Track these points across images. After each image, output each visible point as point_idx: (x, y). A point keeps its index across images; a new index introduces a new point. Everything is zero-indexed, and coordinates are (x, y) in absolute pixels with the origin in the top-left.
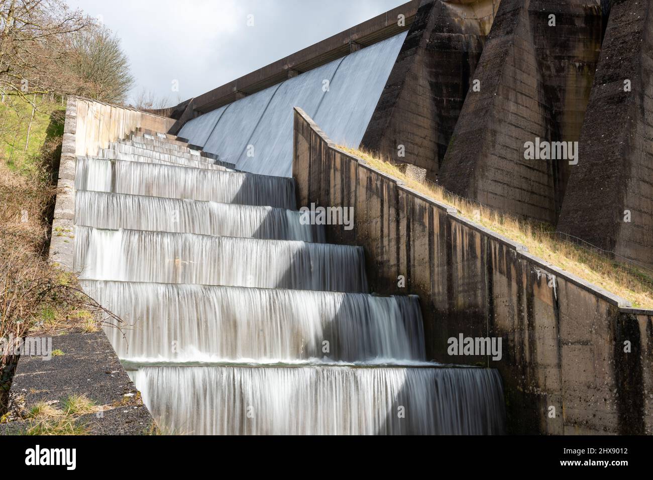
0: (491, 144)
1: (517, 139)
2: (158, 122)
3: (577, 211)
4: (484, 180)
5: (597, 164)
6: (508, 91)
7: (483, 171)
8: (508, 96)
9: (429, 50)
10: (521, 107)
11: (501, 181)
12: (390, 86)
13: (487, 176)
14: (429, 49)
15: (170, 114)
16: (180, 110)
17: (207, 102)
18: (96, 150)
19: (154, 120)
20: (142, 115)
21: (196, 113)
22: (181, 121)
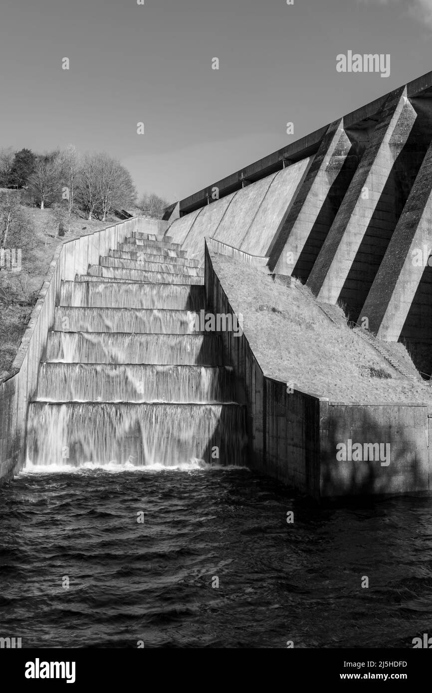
0: (346, 252)
1: (372, 245)
3: (371, 306)
4: (339, 279)
5: (389, 273)
6: (365, 211)
7: (338, 273)
8: (364, 214)
9: (329, 172)
10: (377, 221)
11: (355, 278)
12: (297, 203)
13: (341, 277)
14: (329, 170)
15: (163, 215)
16: (169, 211)
17: (189, 205)
18: (86, 268)
19: (148, 223)
20: (139, 219)
21: (182, 213)
22: (170, 221)
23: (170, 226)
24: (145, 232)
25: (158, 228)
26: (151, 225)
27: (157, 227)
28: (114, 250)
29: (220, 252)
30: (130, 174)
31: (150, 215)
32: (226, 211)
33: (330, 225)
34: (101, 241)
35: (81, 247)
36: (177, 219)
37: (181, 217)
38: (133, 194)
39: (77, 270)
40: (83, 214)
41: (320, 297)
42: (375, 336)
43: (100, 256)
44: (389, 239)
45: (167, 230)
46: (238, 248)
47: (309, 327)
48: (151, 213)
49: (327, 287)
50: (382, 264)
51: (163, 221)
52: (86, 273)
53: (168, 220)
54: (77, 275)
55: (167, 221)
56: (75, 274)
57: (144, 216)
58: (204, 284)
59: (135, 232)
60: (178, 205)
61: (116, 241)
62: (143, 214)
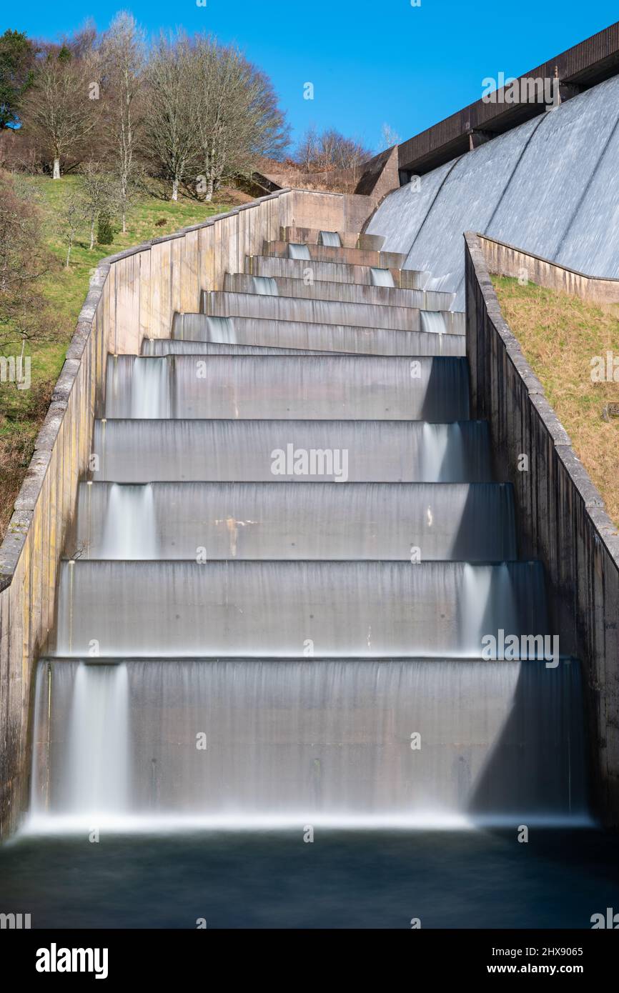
2: (328, 205)
15: (357, 181)
16: (373, 170)
17: (421, 153)
18: (168, 322)
19: (320, 202)
20: (296, 196)
21: (404, 175)
22: (375, 197)
23: (375, 210)
24: (312, 227)
25: (346, 214)
26: (326, 207)
27: (342, 212)
28: (236, 275)
29: (503, 270)
30: (270, 83)
31: (323, 183)
32: (517, 166)
34: (203, 251)
35: (154, 268)
36: (392, 191)
37: (402, 184)
38: (280, 131)
39: (146, 328)
40: (160, 186)
43: (202, 291)
45: (369, 219)
46: (550, 259)
48: (326, 178)
51: (359, 197)
52: (166, 335)
53: (368, 193)
54: (145, 339)
55: (367, 197)
56: (141, 338)
57: (310, 187)
58: (463, 354)
59: (288, 228)
60: (395, 154)
61: (240, 253)
62: (307, 182)
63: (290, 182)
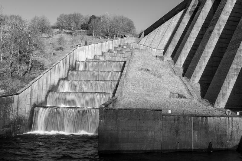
3: (191, 68)
14: (190, 13)
16: (141, 34)
18: (93, 57)
20: (128, 38)
21: (145, 35)
22: (140, 38)
23: (140, 40)
25: (136, 41)
31: (135, 37)
32: (157, 33)
33: (185, 35)
34: (103, 46)
36: (143, 38)
39: (87, 57)
40: (106, 37)
41: (177, 65)
42: (189, 80)
43: (103, 52)
44: (202, 39)
45: (139, 42)
46: (148, 46)
47: (160, 77)
49: (180, 61)
50: (198, 49)
56: (86, 59)
60: (144, 32)
61: (113, 46)
62: (132, 36)
63: (130, 36)
